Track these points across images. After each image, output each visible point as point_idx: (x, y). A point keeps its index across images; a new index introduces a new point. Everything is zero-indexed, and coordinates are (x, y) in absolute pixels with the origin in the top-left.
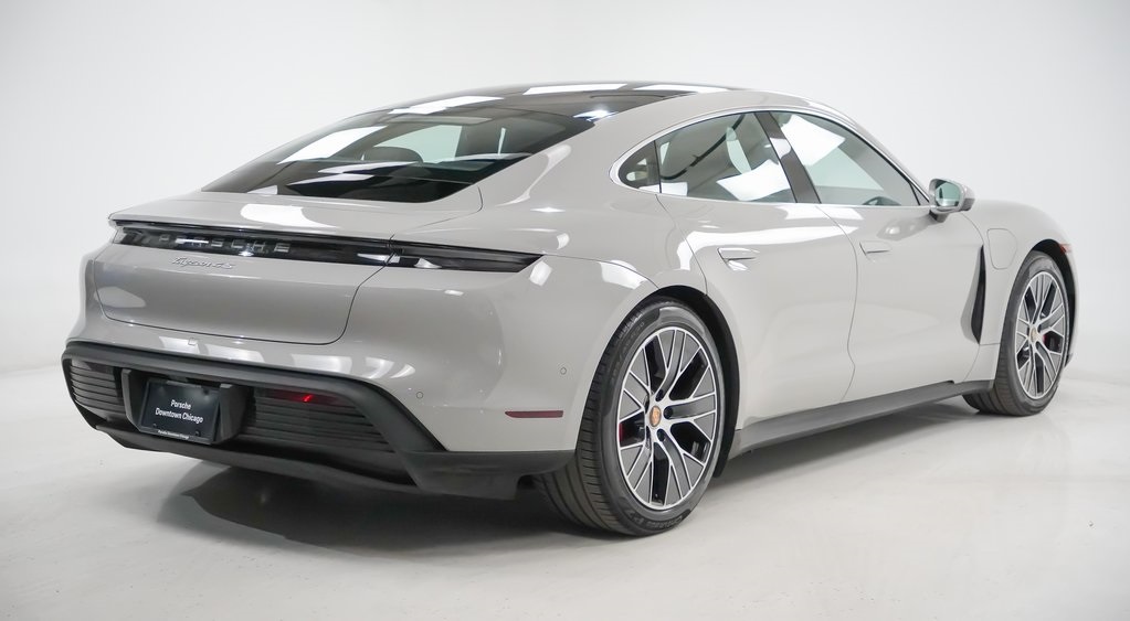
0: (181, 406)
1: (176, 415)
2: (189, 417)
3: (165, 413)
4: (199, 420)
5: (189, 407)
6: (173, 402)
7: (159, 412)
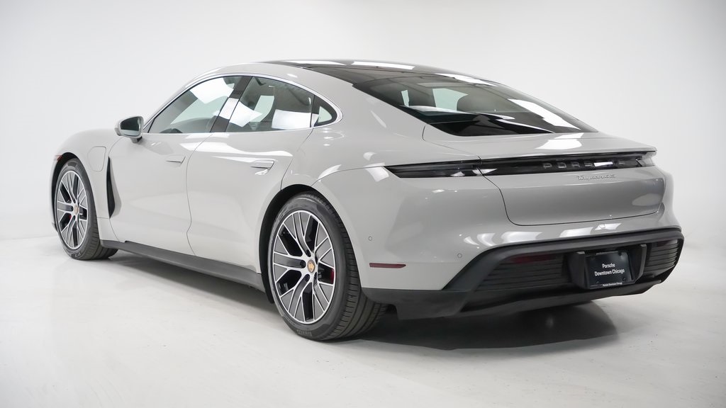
0: (609, 266)
1: (608, 273)
2: (616, 272)
3: (600, 274)
4: (622, 271)
5: (614, 265)
6: (604, 266)
7: (597, 274)
